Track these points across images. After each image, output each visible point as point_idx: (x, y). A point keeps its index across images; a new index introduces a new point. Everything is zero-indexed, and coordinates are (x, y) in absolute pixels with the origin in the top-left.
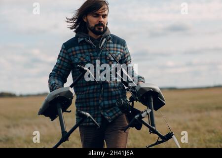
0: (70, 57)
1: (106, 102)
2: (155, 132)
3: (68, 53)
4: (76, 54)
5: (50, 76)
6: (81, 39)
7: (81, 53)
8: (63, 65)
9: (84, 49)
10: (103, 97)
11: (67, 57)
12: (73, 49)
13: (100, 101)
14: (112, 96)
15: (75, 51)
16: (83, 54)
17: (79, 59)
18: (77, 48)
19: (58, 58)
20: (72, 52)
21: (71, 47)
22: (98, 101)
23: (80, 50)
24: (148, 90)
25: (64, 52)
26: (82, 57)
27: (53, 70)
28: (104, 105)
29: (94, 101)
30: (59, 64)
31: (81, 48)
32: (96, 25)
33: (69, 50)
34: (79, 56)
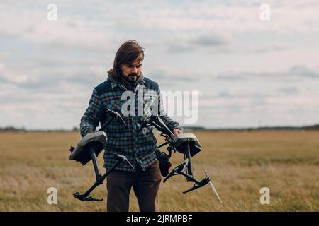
0: (102, 102)
1: (141, 149)
2: (192, 180)
3: (101, 99)
4: (110, 100)
5: (82, 119)
6: (115, 85)
7: (114, 99)
8: (94, 111)
9: (117, 95)
10: (137, 144)
11: (99, 103)
12: (106, 95)
13: (135, 148)
14: (146, 142)
15: (109, 97)
16: (117, 101)
17: (113, 105)
18: (110, 94)
19: (90, 103)
20: (105, 97)
21: (104, 93)
22: (133, 148)
23: (113, 96)
24: (185, 141)
25: (96, 98)
26: (115, 103)
27: (85, 114)
28: (139, 152)
29: (129, 148)
30: (91, 109)
31: (114, 94)
32: (129, 75)
33: (102, 96)
34: (113, 102)
